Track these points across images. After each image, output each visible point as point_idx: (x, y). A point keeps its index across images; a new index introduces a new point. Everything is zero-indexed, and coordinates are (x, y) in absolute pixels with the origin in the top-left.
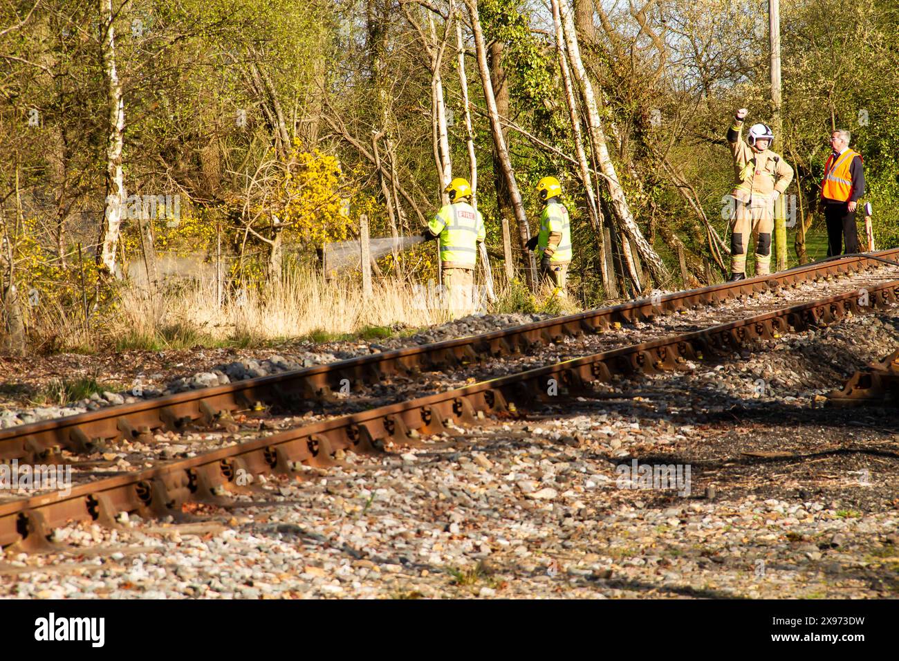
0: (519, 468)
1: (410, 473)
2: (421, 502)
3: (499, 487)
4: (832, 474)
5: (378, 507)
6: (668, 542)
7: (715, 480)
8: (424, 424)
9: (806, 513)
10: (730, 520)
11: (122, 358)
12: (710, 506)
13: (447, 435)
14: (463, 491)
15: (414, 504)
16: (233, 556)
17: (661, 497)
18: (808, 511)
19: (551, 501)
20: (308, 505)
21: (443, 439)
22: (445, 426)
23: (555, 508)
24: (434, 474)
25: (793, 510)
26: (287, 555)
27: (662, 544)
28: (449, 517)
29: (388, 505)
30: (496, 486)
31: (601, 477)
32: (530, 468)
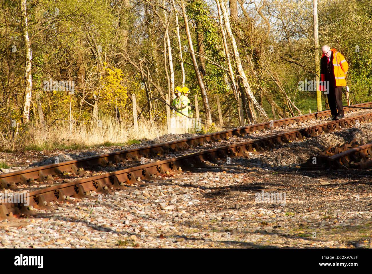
0: (161, 197)
1: (115, 200)
2: (116, 212)
3: (151, 205)
4: (289, 198)
5: (97, 214)
6: (213, 226)
7: (241, 201)
8: (129, 179)
9: (274, 214)
10: (242, 217)
11: (25, 154)
12: (236, 211)
13: (138, 184)
14: (135, 207)
15: (113, 212)
16: (28, 236)
17: (218, 208)
18: (274, 213)
19: (172, 210)
20: (68, 214)
21: (136, 186)
22: (137, 180)
23: (173, 213)
24: (124, 200)
25: (269, 213)
26: (52, 235)
27: (211, 228)
28: (126, 218)
29: (102, 213)
30: (150, 204)
31: (196, 200)
32: (167, 197)
